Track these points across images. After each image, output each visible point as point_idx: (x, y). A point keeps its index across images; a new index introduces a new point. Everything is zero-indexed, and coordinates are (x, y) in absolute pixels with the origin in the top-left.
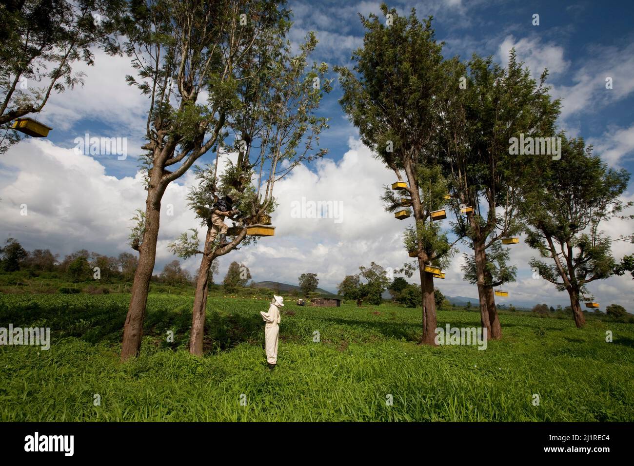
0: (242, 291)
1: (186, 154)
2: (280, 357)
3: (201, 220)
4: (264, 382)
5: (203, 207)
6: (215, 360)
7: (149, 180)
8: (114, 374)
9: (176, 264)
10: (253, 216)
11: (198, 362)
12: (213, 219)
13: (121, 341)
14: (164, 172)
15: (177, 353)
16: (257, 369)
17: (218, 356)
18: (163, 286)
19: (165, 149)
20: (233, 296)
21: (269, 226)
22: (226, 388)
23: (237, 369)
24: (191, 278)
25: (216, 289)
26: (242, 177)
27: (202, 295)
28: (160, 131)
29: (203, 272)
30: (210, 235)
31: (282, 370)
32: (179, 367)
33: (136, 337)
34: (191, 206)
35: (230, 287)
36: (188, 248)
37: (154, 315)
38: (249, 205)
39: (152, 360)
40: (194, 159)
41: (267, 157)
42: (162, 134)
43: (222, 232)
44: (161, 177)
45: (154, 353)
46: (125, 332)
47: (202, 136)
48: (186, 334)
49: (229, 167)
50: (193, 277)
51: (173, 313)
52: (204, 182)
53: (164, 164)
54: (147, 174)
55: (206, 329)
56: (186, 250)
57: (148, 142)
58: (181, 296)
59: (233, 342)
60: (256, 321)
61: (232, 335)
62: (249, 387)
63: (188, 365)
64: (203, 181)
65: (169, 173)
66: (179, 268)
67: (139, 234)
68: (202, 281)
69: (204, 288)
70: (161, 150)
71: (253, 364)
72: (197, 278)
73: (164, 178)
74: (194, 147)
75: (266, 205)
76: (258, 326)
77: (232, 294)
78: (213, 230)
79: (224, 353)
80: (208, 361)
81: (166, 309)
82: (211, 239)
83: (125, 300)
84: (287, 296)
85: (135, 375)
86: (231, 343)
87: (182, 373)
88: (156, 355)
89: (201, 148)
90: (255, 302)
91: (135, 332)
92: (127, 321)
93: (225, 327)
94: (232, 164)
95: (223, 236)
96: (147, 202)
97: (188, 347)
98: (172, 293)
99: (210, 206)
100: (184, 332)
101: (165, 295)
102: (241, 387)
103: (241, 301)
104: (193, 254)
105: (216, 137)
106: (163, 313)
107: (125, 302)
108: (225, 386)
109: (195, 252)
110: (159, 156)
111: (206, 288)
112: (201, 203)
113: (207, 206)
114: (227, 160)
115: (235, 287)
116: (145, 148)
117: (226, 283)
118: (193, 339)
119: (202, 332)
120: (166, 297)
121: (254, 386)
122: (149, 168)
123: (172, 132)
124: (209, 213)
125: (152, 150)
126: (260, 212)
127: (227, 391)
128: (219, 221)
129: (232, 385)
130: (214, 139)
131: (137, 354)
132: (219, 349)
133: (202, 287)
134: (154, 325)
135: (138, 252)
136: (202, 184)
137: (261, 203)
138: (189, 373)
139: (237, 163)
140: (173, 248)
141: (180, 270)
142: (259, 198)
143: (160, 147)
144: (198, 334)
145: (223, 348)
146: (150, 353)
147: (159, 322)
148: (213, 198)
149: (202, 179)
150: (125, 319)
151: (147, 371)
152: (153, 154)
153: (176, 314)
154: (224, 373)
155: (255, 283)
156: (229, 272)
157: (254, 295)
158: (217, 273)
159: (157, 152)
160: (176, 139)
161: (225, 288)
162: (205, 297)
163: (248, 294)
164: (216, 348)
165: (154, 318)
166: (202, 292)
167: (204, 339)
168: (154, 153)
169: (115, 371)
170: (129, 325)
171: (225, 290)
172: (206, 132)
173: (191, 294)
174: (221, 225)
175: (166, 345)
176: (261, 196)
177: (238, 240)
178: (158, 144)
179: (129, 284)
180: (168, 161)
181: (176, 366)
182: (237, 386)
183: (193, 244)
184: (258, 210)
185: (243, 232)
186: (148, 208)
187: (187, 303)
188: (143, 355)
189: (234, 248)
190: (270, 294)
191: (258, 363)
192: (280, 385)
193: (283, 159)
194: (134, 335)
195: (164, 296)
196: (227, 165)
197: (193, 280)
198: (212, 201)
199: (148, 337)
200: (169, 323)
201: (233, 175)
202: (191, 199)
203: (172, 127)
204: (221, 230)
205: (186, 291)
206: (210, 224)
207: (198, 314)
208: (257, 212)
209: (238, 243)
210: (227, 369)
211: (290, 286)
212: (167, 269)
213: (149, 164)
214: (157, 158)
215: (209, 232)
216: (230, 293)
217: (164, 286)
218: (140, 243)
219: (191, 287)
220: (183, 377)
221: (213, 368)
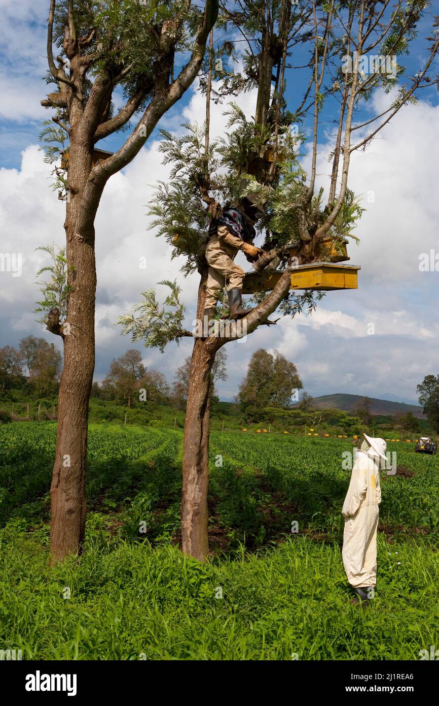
0: (282, 417)
1: (136, 108)
2: (383, 575)
3: (183, 259)
4: (350, 630)
5: (186, 229)
6: (236, 572)
7: (65, 177)
8: (42, 585)
9: (134, 357)
10: (302, 243)
11: (201, 572)
12: (209, 256)
13: (46, 519)
14: (95, 156)
15: (158, 552)
16: (330, 598)
17: (242, 563)
18: (111, 407)
19: (90, 101)
20: (262, 428)
21: (346, 264)
22: (267, 635)
23: (286, 596)
24: (168, 388)
25: (224, 412)
26: (270, 148)
27: (198, 430)
28: (75, 59)
29: (196, 378)
30: (206, 293)
31: (390, 605)
32: (164, 581)
33: (73, 516)
34: (157, 229)
35: (254, 409)
36: (160, 325)
37: (102, 468)
38: (292, 217)
39: (109, 563)
40: (157, 116)
41: (330, 91)
42: (81, 64)
43: (231, 286)
44: (89, 167)
45: (112, 549)
46: (53, 503)
47: (169, 57)
48: (170, 512)
49: (236, 127)
50: (172, 387)
51: (138, 464)
52: (184, 169)
53: (92, 137)
54: (58, 163)
55: (212, 503)
56: (157, 330)
57: (53, 87)
58: (151, 429)
59: (271, 534)
60: (322, 489)
61: (269, 518)
62: (316, 639)
63: (181, 579)
64: (179, 167)
65: (106, 156)
66: (142, 366)
67: (57, 299)
68: (195, 400)
69: (202, 415)
70: (83, 103)
71: (320, 585)
72: (180, 389)
73: (97, 169)
74: (152, 86)
75: (334, 213)
76: (326, 499)
77: (261, 424)
78: (212, 282)
79: (254, 558)
80: (222, 571)
81: (124, 457)
82: (209, 303)
83: (42, 436)
84: (390, 429)
85: (82, 591)
86: (268, 536)
87: (170, 594)
88: (117, 554)
89: (168, 87)
90: (314, 443)
91: (70, 505)
92: (54, 482)
93: (252, 500)
94: (244, 117)
95: (234, 295)
96: (66, 228)
97: (178, 540)
98: (131, 422)
99: (201, 225)
100: (165, 508)
101: (119, 426)
102: (298, 634)
103: (283, 441)
104: (171, 339)
105: (203, 55)
106: (119, 465)
107: (42, 441)
108: (265, 632)
109: (178, 334)
110: (81, 117)
111: (207, 414)
112: (180, 219)
113: (194, 226)
114: (230, 109)
115: (267, 409)
116: (47, 104)
117: (245, 400)
118: (187, 523)
119: (204, 510)
120: (121, 431)
121: (329, 637)
122: (61, 149)
123: (102, 57)
124: (199, 242)
125: (63, 105)
126: (319, 231)
127: (269, 640)
128: (224, 258)
129: (279, 631)
130: (197, 59)
131: (81, 549)
132: (242, 549)
133: (196, 412)
134: (103, 491)
135: (60, 337)
136: (179, 173)
137: (322, 209)
138: (184, 595)
139: (254, 114)
140: (130, 327)
141: (142, 370)
142: (316, 195)
143: (79, 96)
144: (196, 514)
145: (251, 546)
146: (104, 548)
147: (113, 483)
148: (205, 205)
149: (179, 162)
150: (50, 478)
151: (102, 585)
152: (66, 117)
153: (144, 466)
154: (259, 602)
155: (310, 399)
156: (250, 374)
157: (309, 426)
158: (223, 376)
159: (74, 109)
160: (113, 74)
161: (243, 411)
162: (205, 433)
163: (296, 424)
164: (235, 546)
165: (102, 476)
166: (198, 424)
167: (209, 523)
168: (69, 112)
169: (44, 579)
170: (59, 490)
171: (244, 415)
172: (177, 46)
173: (170, 425)
174: (229, 269)
175: (132, 534)
176: (322, 190)
177: (271, 303)
178: (75, 89)
179: (46, 404)
180: (101, 128)
181: (159, 580)
182: (290, 632)
183: (171, 317)
184: (316, 227)
185: (283, 283)
186: (70, 240)
187: (164, 445)
188: (91, 552)
189: (264, 321)
190: (349, 425)
191: (331, 584)
192: (388, 640)
193: (371, 90)
194: (70, 512)
195: (115, 428)
196: (232, 122)
197: (171, 393)
198: (205, 213)
199: (96, 515)
200: (132, 487)
201: (248, 144)
202: (158, 212)
203: (100, 46)
204: (228, 282)
205: (159, 418)
206: (204, 268)
207: (194, 471)
208: (312, 231)
209: (272, 310)
210: (265, 595)
211: (396, 405)
212: (116, 370)
213: (62, 140)
214: (76, 124)
215: (203, 287)
216: (255, 422)
217: (114, 407)
218: (62, 318)
219: (169, 408)
220: (174, 602)
221: (235, 588)
